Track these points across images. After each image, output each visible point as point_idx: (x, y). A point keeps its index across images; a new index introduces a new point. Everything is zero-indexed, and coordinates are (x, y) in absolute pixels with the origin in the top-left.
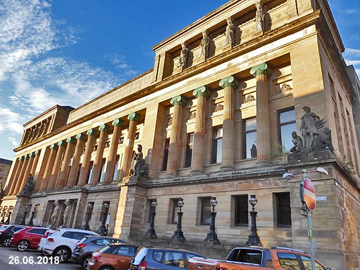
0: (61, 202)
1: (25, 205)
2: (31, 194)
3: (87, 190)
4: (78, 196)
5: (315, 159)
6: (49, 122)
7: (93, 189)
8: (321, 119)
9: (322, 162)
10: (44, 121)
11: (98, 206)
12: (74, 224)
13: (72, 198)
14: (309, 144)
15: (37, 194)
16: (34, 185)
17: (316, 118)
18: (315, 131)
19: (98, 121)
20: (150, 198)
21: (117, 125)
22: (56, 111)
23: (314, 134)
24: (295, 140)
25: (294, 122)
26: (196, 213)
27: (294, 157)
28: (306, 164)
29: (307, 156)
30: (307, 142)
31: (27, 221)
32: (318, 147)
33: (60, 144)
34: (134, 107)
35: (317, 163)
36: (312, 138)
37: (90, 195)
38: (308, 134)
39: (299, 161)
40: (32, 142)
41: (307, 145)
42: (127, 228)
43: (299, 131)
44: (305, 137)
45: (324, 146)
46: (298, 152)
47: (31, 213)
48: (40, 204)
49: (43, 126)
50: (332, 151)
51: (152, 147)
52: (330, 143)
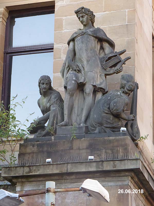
5: (90, 157)
8: (118, 49)
9: (105, 169)
14: (79, 115)
17: (106, 45)
18: (99, 81)
23: (96, 90)
24: (45, 100)
25: (49, 49)
27: (35, 149)
28: (64, 170)
29: (71, 148)
30: (76, 110)
32: (101, 124)
35: (93, 169)
36: (89, 99)
38: (81, 87)
39: (49, 160)
41: (74, 117)
43: (60, 75)
44: (72, 95)
45: (117, 123)
46: (48, 134)
50: (134, 140)
52: (131, 116)
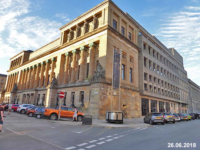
0: (28, 94)
1: (14, 96)
2: (16, 92)
3: (37, 90)
4: (34, 92)
6: (21, 58)
7: (39, 89)
10: (19, 58)
11: (41, 96)
12: (33, 103)
13: (32, 93)
15: (19, 91)
16: (17, 88)
19: (40, 60)
20: (58, 92)
21: (48, 63)
22: (23, 53)
26: (70, 98)
28: (94, 82)
31: (16, 102)
33: (26, 69)
34: (53, 55)
37: (38, 92)
40: (14, 68)
42: (49, 104)
47: (17, 99)
48: (20, 95)
49: (19, 60)
51: (59, 73)
